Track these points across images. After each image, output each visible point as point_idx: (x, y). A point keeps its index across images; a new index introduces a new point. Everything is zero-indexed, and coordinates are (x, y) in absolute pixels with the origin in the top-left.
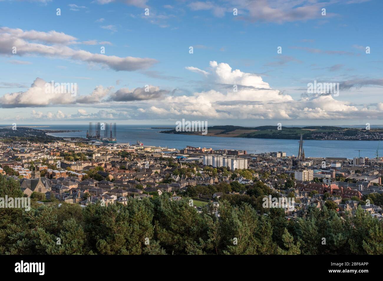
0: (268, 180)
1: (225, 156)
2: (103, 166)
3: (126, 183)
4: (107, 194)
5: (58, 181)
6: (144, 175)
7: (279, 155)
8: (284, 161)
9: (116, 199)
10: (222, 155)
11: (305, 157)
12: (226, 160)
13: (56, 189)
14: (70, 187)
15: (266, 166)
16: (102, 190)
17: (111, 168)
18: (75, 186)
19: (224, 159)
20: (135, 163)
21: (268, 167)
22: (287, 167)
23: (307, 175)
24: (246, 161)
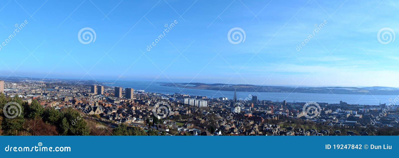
0: (217, 112)
1: (195, 99)
2: (130, 102)
3: (141, 112)
4: (131, 116)
5: (107, 108)
6: (151, 108)
7: (224, 99)
8: (226, 102)
9: (136, 119)
10: (194, 98)
11: (237, 100)
12: (196, 101)
13: (106, 112)
14: (113, 112)
15: (217, 105)
16: (129, 114)
17: (134, 103)
18: (115, 111)
19: (195, 101)
20: (146, 101)
21: (218, 105)
22: (228, 105)
23: (238, 110)
24: (206, 102)
